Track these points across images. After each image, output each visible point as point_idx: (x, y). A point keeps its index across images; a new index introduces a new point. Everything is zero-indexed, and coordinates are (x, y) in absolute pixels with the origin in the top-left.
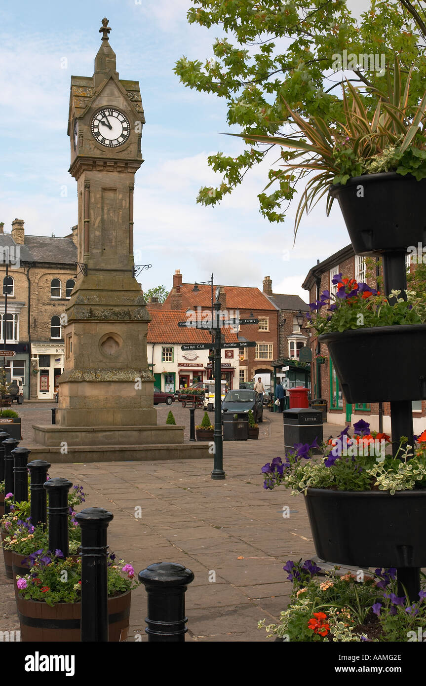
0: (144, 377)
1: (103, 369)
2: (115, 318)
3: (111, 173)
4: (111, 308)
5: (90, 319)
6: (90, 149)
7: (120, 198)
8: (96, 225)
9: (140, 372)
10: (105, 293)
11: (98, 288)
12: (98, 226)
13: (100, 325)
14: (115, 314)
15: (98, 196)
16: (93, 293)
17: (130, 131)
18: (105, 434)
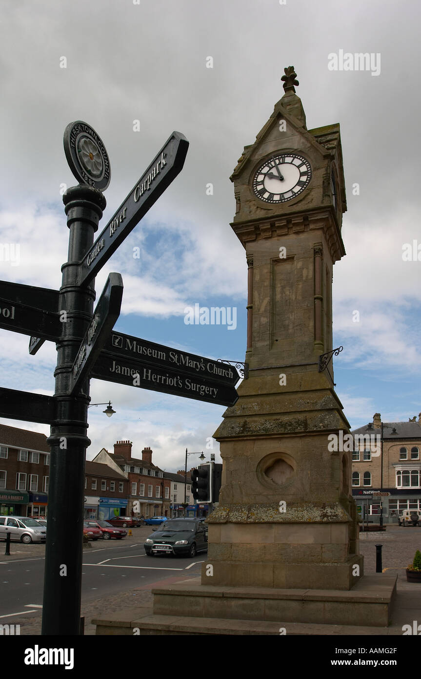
0: (327, 516)
1: (262, 505)
2: (282, 430)
3: (286, 237)
4: (278, 417)
5: (241, 435)
6: (250, 212)
7: (298, 267)
8: (262, 309)
9: (324, 508)
10: (271, 398)
11: (260, 393)
12: (265, 311)
13: (258, 443)
14: (282, 425)
15: (265, 271)
16: (252, 400)
17: (311, 175)
18: (241, 602)
